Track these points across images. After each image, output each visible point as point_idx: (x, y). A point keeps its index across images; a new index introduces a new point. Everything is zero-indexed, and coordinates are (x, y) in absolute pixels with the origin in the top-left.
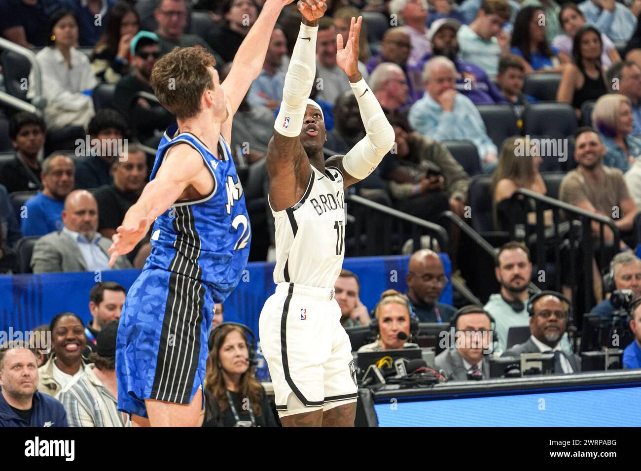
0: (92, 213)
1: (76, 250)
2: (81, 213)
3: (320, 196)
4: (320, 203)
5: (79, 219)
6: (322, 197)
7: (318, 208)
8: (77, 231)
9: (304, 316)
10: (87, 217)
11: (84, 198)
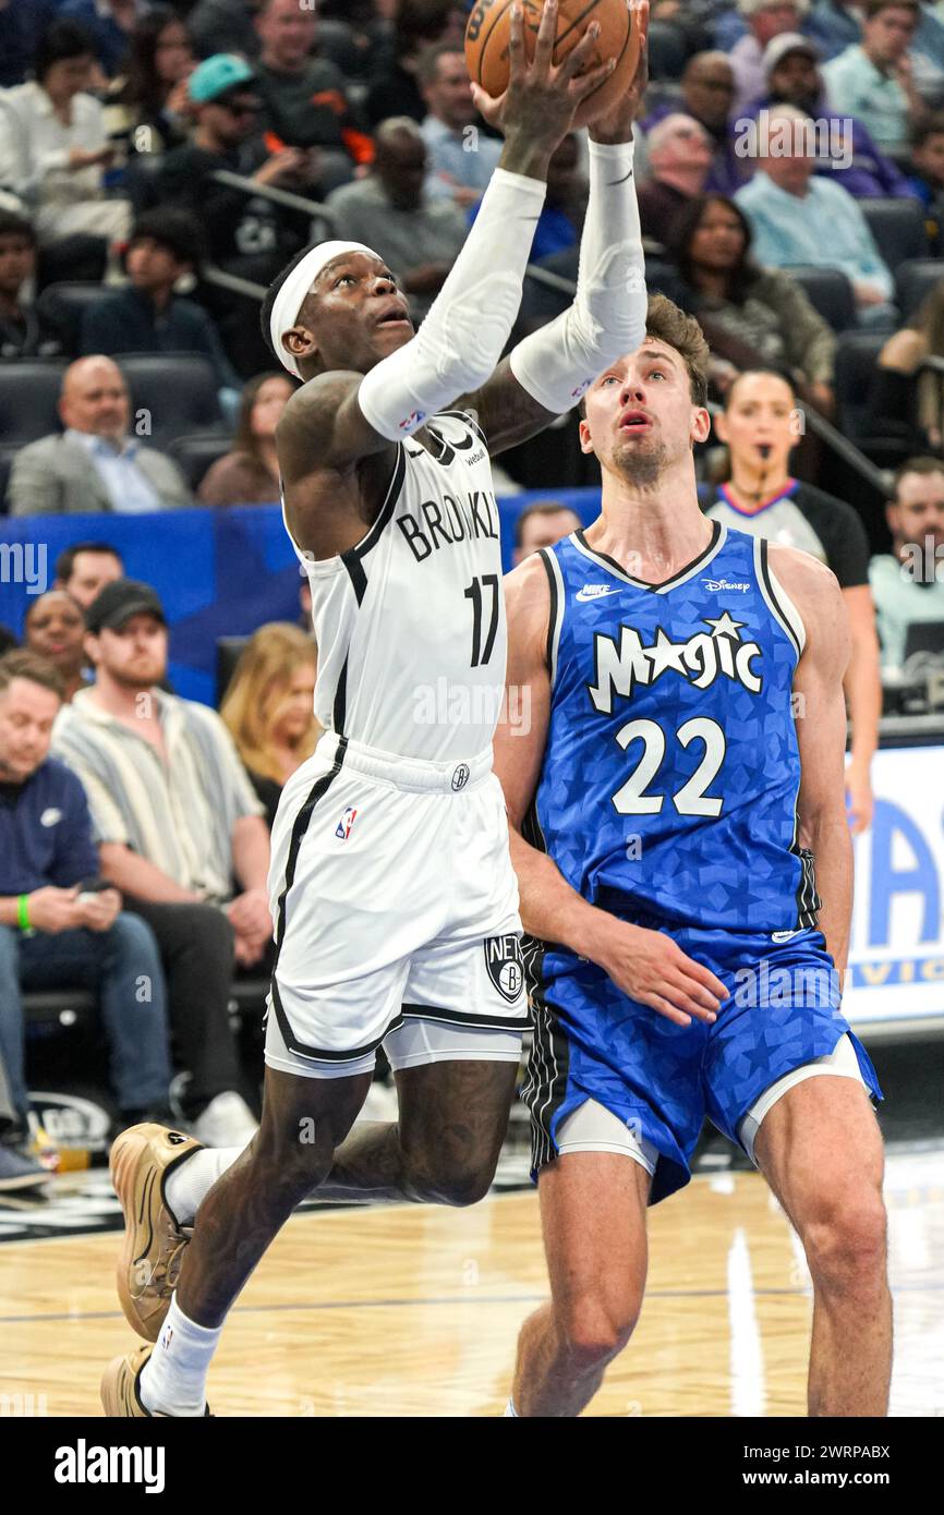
0: (115, 394)
1: (89, 469)
2: (96, 396)
3: (425, 506)
4: (425, 530)
5: (91, 408)
6: (430, 510)
7: (417, 541)
8: (92, 432)
9: (345, 829)
10: (107, 403)
11: (99, 372)
